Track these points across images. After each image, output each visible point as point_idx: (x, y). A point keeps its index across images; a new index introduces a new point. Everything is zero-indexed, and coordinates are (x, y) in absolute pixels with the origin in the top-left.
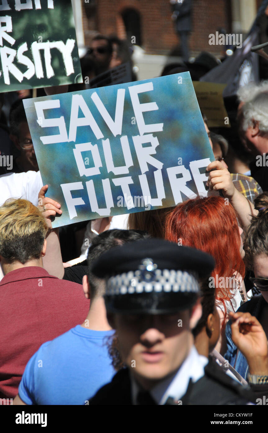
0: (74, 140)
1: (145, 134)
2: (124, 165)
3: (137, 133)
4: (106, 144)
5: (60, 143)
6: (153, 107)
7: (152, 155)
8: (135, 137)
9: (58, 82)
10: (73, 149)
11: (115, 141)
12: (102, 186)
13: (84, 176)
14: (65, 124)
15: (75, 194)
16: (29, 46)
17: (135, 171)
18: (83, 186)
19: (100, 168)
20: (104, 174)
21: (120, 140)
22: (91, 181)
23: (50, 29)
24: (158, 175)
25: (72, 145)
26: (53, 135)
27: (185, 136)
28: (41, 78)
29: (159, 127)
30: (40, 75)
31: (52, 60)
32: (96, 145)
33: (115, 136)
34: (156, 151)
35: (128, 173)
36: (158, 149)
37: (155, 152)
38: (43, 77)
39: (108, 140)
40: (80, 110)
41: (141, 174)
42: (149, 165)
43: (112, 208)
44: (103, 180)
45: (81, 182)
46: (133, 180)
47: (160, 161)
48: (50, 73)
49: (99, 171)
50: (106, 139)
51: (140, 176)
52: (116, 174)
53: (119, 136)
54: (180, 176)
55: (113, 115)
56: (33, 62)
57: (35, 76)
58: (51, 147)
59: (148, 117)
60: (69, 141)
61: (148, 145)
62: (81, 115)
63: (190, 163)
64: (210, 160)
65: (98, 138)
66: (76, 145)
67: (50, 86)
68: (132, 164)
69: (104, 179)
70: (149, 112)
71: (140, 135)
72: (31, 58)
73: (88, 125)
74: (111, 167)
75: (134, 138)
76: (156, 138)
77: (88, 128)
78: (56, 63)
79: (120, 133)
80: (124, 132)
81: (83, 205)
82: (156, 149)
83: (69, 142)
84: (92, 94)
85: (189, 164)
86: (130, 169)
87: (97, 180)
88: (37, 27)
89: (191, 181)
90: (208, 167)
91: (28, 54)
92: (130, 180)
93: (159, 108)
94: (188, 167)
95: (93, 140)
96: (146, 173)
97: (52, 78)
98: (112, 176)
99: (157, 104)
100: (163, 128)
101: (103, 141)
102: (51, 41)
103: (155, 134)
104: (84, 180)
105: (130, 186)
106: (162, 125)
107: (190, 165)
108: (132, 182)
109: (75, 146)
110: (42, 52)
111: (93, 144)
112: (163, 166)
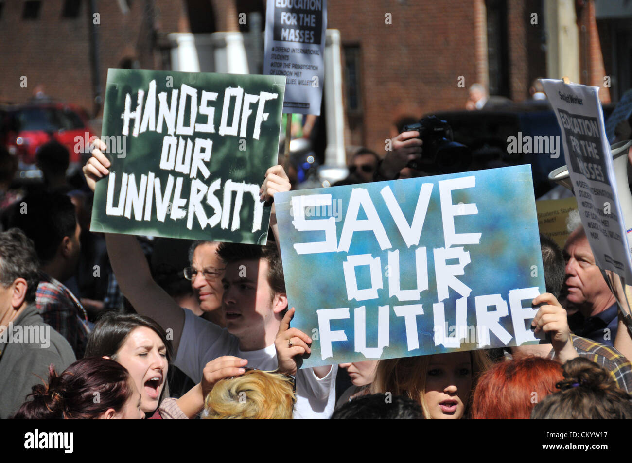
0: (346, 249)
1: (453, 246)
2: (415, 287)
3: (441, 244)
4: (394, 257)
5: (325, 253)
6: (470, 209)
7: (458, 277)
8: (438, 249)
9: (241, 238)
10: (344, 262)
11: (408, 254)
12: (378, 315)
13: (354, 299)
14: (336, 227)
15: (335, 325)
16: (222, 185)
17: (429, 297)
18: (350, 314)
19: (379, 291)
20: (384, 298)
21: (415, 253)
22: (363, 308)
23: (249, 166)
24: (461, 306)
25: (342, 257)
26: (315, 241)
27: (510, 254)
28: (225, 229)
29: (474, 238)
30: (225, 225)
31: (243, 207)
32: (378, 258)
33: (409, 247)
34: (465, 271)
35: (419, 299)
36: (468, 268)
37: (462, 273)
38: (227, 228)
39: (397, 251)
40: (361, 209)
41: (437, 301)
42: (451, 290)
43: (385, 348)
44: (380, 307)
45: (348, 309)
46: (424, 309)
47: (468, 286)
48: (236, 225)
49: (377, 294)
50: (394, 250)
51: (434, 305)
52: (400, 299)
53: (414, 247)
54: (492, 308)
55: (409, 218)
56: (222, 206)
57: (219, 224)
58: (310, 258)
59: (462, 224)
60: (338, 250)
61: (456, 261)
62: (362, 215)
63: (510, 291)
64: (539, 289)
65: (383, 248)
66: (349, 257)
67: (231, 242)
68: (426, 287)
69: (382, 306)
70: (463, 216)
71: (445, 248)
72: (221, 199)
73: (371, 230)
74: (395, 290)
75: (436, 251)
76: (468, 253)
77: (371, 234)
78: (246, 213)
79: (417, 244)
80: (422, 243)
81: (343, 341)
82: (464, 269)
83: (338, 252)
84: (382, 188)
85: (509, 293)
86: (423, 294)
87: (372, 307)
88: (236, 160)
89: (507, 316)
90: (536, 299)
91: (219, 194)
92: (419, 310)
93: (479, 212)
94: (506, 297)
95: (376, 250)
96: (445, 301)
97: (236, 231)
98: (395, 302)
99: (477, 206)
100: (481, 240)
101: (390, 254)
102: (247, 183)
103: (467, 247)
104: (352, 305)
105: (418, 317)
106: (479, 235)
107: (510, 295)
108: (421, 312)
109: (346, 257)
110: (234, 194)
111: (374, 256)
112: (471, 292)
